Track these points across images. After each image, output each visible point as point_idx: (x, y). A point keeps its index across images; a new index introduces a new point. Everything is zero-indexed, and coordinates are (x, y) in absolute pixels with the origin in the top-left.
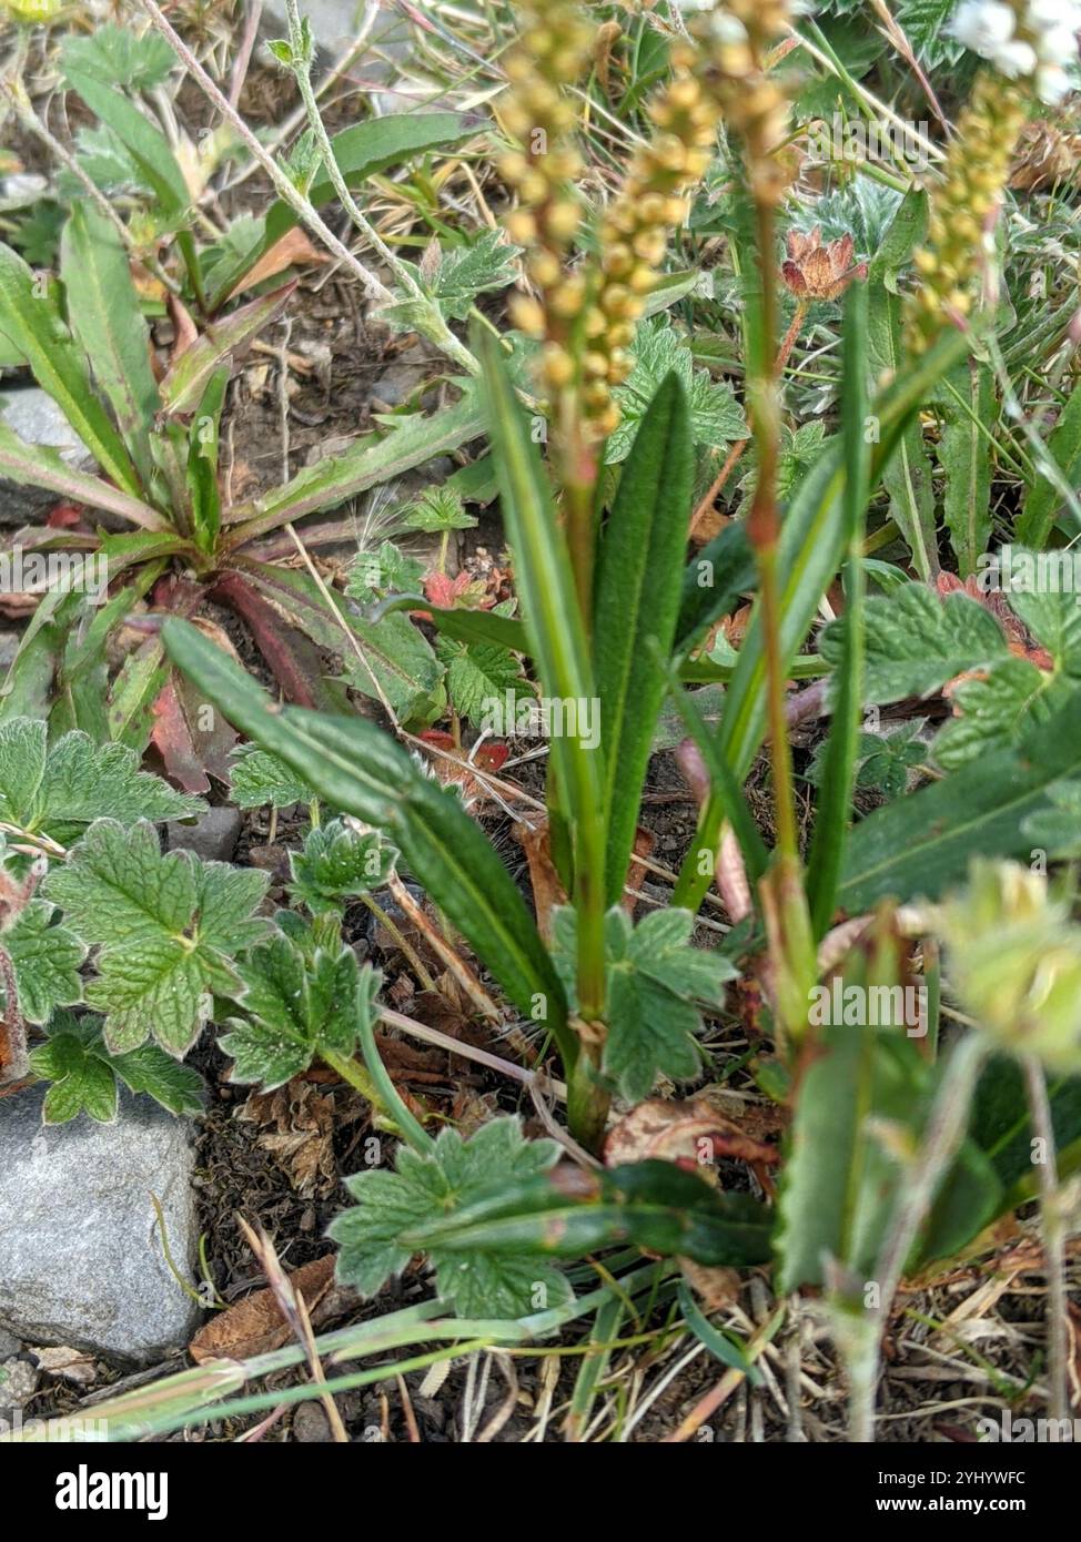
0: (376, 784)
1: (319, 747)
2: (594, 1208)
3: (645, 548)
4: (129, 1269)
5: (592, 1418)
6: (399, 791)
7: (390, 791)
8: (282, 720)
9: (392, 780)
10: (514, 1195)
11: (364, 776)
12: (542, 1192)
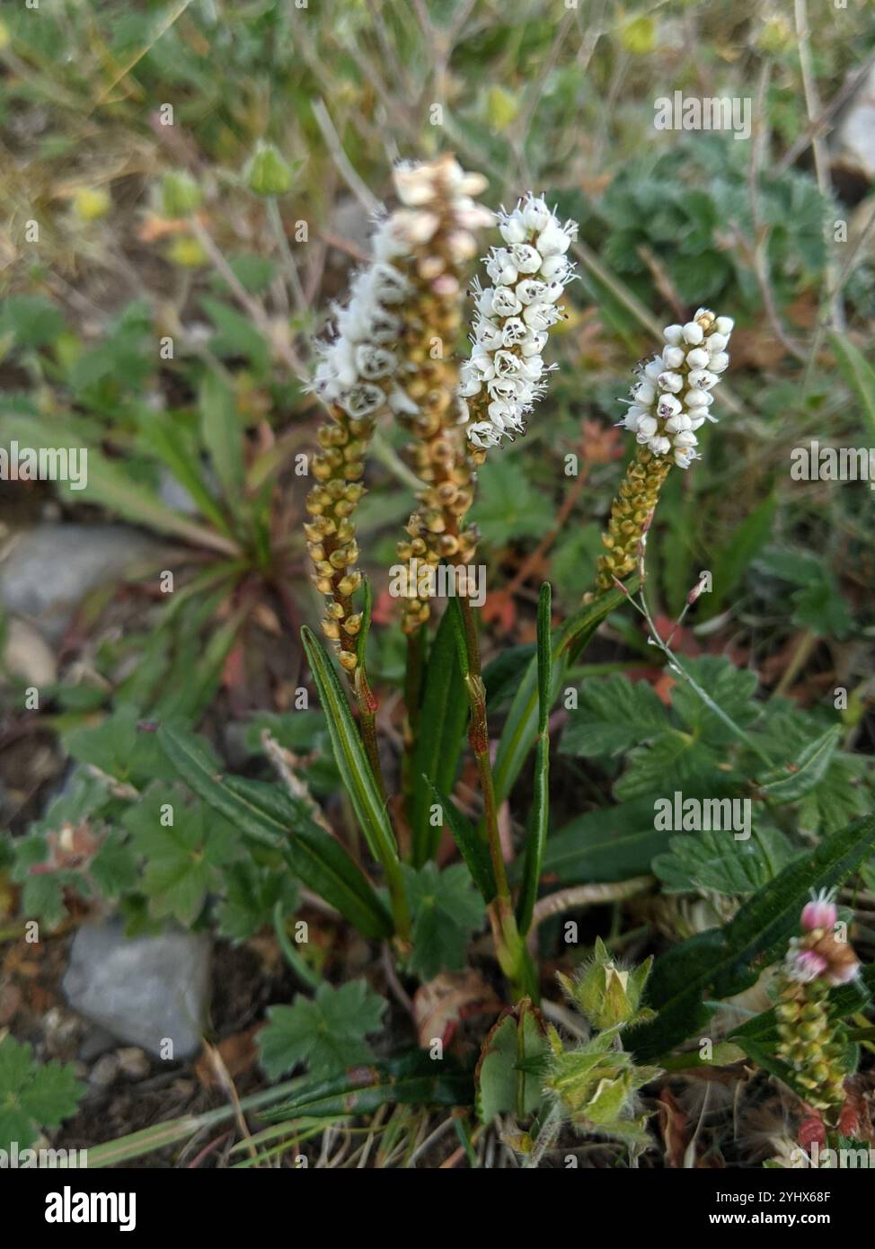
0: (275, 823)
1: (243, 801)
2: (376, 1089)
3: (450, 672)
4: (170, 1013)
5: (397, 1143)
6: (287, 826)
7: (283, 827)
8: (224, 787)
9: (285, 822)
10: (325, 1088)
11: (268, 818)
12: (342, 1083)
